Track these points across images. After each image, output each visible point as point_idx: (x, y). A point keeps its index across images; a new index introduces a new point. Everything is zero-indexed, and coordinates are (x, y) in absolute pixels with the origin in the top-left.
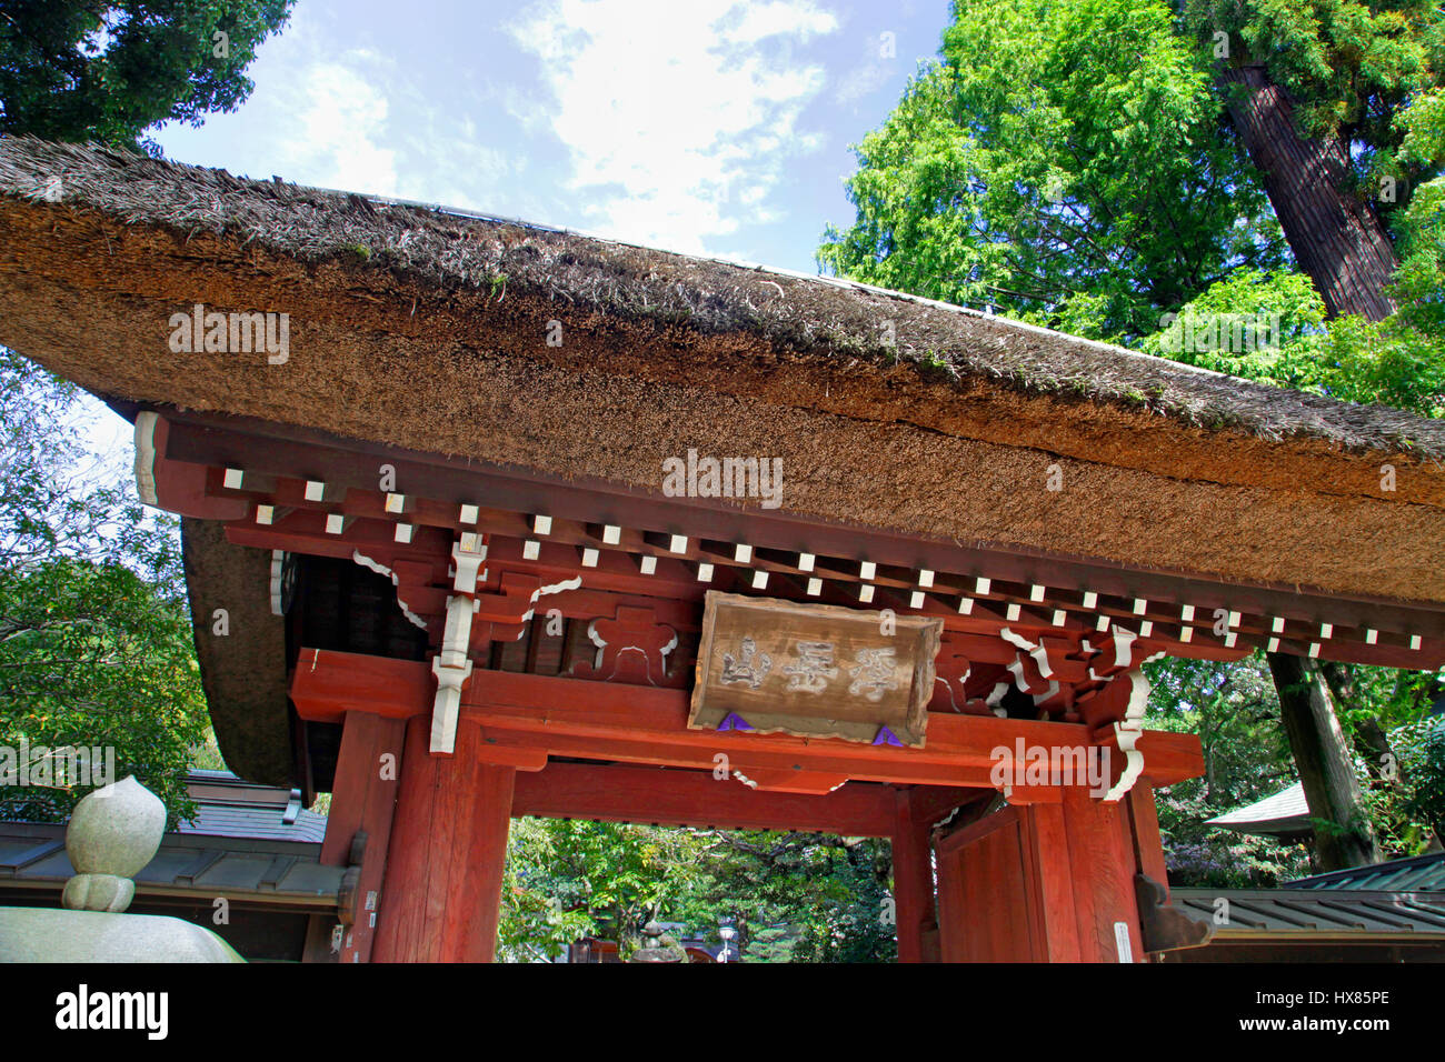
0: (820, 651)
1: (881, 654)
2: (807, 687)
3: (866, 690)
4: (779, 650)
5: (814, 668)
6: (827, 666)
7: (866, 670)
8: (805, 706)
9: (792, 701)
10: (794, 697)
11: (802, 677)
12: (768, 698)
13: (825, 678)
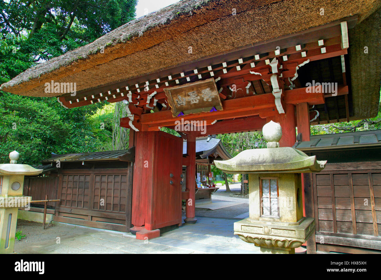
0: (194, 93)
1: (207, 90)
2: (195, 102)
3: (207, 100)
4: (185, 96)
5: (194, 98)
6: (196, 96)
7: (205, 94)
8: (196, 106)
9: (193, 106)
10: (193, 105)
11: (193, 100)
12: (188, 107)
13: (197, 99)
